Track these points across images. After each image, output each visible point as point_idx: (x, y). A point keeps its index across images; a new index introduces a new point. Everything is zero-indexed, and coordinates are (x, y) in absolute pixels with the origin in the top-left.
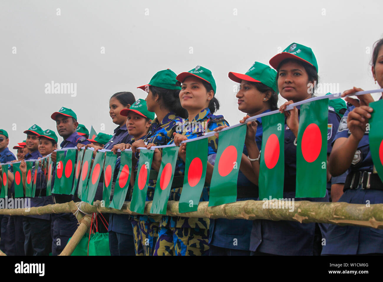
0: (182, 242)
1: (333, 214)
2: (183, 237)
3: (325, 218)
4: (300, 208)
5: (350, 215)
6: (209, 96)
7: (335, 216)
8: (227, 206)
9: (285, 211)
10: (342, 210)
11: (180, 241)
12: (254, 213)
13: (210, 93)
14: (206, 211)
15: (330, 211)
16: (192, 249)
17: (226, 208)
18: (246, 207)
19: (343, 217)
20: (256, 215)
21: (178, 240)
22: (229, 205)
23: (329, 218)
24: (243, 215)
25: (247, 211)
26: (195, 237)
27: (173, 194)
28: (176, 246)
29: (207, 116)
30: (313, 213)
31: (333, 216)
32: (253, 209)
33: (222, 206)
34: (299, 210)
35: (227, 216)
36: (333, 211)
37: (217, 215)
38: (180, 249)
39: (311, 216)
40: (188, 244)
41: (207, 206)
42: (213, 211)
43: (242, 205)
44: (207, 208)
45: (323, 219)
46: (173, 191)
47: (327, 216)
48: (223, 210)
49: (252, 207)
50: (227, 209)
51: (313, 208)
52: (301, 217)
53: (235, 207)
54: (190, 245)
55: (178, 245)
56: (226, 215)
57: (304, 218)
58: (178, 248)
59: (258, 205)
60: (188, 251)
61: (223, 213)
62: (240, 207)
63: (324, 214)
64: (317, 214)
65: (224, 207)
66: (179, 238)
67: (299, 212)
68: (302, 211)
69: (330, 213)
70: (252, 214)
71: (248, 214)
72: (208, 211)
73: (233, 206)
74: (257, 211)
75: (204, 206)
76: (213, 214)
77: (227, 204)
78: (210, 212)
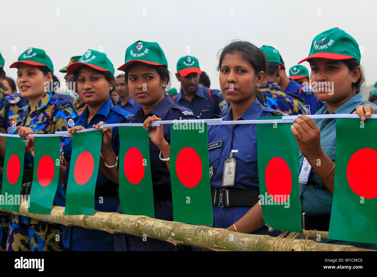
0: (39, 236)
1: (213, 244)
2: (41, 232)
3: (203, 245)
4: (174, 232)
5: (233, 247)
6: (47, 79)
7: (215, 246)
8: (87, 218)
9: (156, 232)
10: (223, 240)
11: (37, 235)
12: (120, 229)
13: (48, 76)
14: (63, 220)
15: (209, 240)
16: (51, 244)
17: (87, 219)
18: (109, 222)
19: (225, 248)
20: (122, 231)
21: (35, 234)
22: (89, 217)
23: (209, 246)
24: (107, 229)
25: (111, 226)
26: (53, 231)
27: (25, 188)
28: (32, 240)
29: (50, 101)
30: (190, 239)
31: (213, 245)
32: (118, 225)
33: (81, 217)
34: (173, 234)
35: (88, 227)
36: (212, 240)
37: (76, 224)
38: (36, 243)
39: (187, 241)
40: (46, 239)
41: (63, 214)
42: (70, 220)
43: (105, 219)
44: (63, 217)
45: (202, 246)
46: (24, 185)
47: (206, 244)
48: (82, 221)
49: (117, 223)
50: (87, 221)
51: (189, 234)
52: (176, 241)
53: (96, 220)
54: (48, 240)
55: (35, 239)
56: (86, 226)
57: (179, 242)
58: (34, 242)
59: (123, 221)
60: (47, 247)
61: (83, 224)
62: (103, 221)
63: (203, 241)
64: (193, 240)
65: (84, 218)
66: (36, 232)
67: (173, 236)
68: (176, 235)
69: (210, 242)
70: (117, 230)
71: (113, 229)
72: (65, 220)
73: (94, 219)
74: (123, 228)
75: (59, 214)
76: (70, 223)
77: (86, 215)
78: (68, 221)
